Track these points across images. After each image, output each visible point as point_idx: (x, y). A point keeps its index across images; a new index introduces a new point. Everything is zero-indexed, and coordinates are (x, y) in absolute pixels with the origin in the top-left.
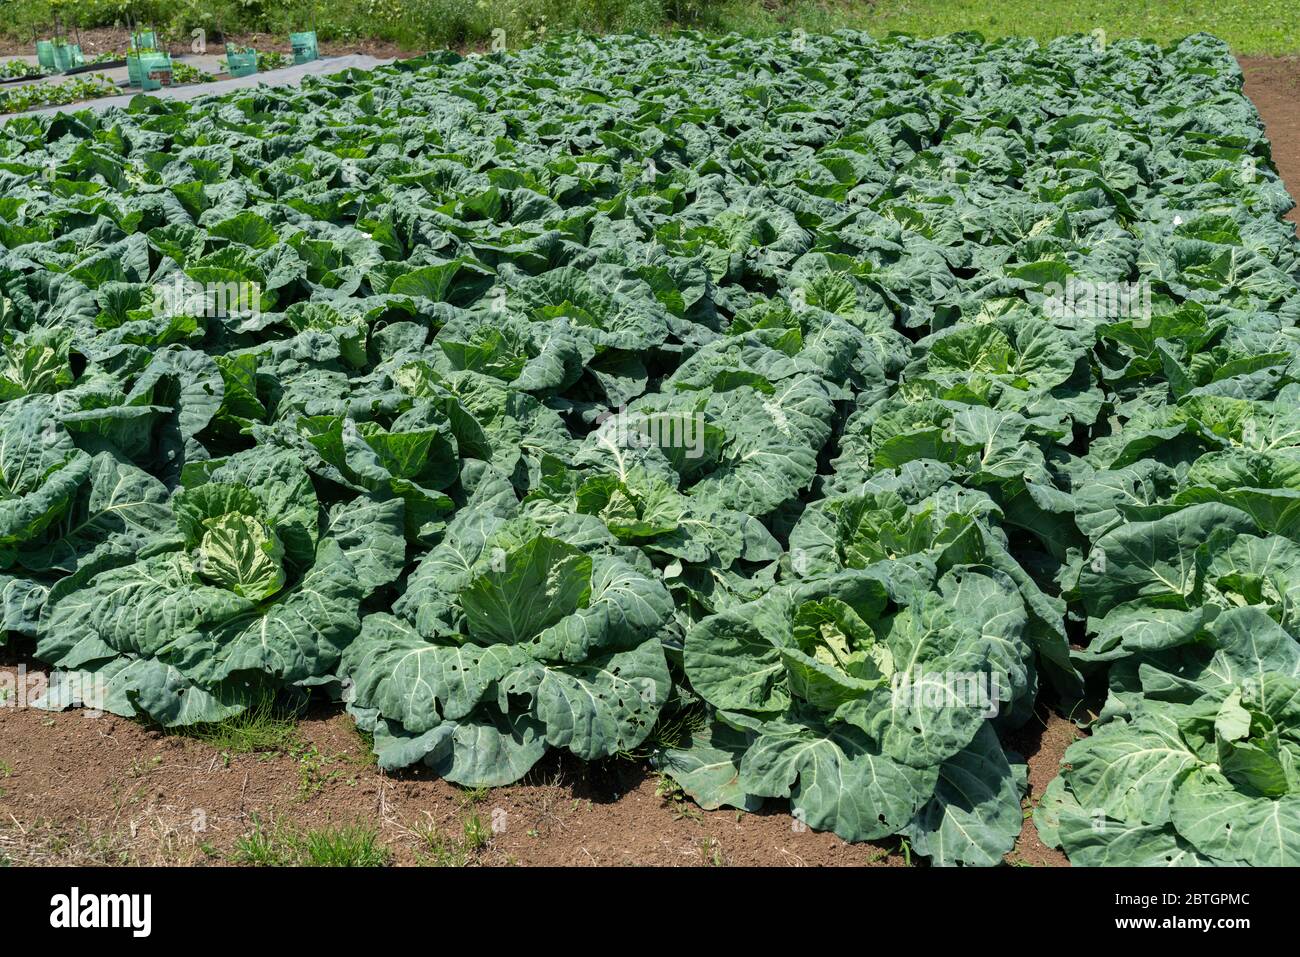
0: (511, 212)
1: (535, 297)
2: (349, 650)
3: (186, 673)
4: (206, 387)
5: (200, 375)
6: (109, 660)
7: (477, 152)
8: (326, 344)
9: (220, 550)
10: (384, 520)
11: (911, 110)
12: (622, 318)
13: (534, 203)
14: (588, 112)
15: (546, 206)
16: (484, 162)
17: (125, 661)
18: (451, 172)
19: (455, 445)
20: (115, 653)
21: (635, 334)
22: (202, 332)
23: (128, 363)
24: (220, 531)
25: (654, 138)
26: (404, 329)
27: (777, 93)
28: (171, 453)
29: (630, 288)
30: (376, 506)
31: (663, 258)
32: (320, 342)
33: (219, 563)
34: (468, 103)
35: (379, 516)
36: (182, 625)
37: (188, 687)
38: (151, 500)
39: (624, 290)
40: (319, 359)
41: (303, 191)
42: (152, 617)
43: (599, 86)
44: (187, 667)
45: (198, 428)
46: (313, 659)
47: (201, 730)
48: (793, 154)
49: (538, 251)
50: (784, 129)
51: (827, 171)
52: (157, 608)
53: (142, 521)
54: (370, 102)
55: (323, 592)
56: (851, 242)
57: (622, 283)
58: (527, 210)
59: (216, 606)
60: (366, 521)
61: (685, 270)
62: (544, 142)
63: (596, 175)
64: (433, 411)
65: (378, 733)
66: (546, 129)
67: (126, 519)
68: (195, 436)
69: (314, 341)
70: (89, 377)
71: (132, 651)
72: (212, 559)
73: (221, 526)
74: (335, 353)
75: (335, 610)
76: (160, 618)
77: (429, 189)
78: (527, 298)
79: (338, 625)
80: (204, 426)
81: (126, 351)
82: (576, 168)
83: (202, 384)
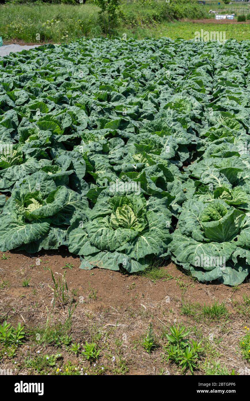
0: (111, 99)
1: (150, 128)
2: (169, 245)
3: (129, 255)
4: (81, 162)
5: (78, 159)
6: (98, 253)
7: (90, 79)
8: (98, 146)
9: (123, 217)
10: (163, 204)
11: (206, 64)
12: (177, 134)
13: (117, 96)
14: (111, 65)
15: (121, 97)
16: (92, 82)
17: (104, 253)
18: (85, 86)
19: (165, 178)
20: (100, 250)
21: (185, 139)
22: (50, 142)
23: (36, 154)
24: (123, 211)
25: (138, 73)
26: (116, 140)
27: (160, 58)
28: (77, 184)
29: (176, 124)
30: (159, 200)
31: (176, 114)
32: (96, 145)
33: (123, 220)
34: (70, 62)
35: (162, 203)
36: (123, 241)
37: (131, 260)
38: (79, 200)
39: (174, 125)
40: (97, 150)
41: (47, 93)
42: (113, 239)
43: (106, 56)
44: (129, 254)
45: (83, 176)
46: (162, 249)
47: (139, 273)
48: (177, 78)
49: (135, 113)
50: (171, 70)
51: (197, 84)
52: (114, 237)
53: (78, 207)
54: (39, 62)
55: (160, 228)
56: (224, 108)
57: (173, 123)
58: (115, 98)
59: (132, 234)
60: (159, 205)
61: (185, 118)
62: (103, 75)
63: (127, 86)
64: (158, 168)
65: (191, 270)
66: (102, 71)
67: (75, 207)
68: (83, 178)
69: (95, 145)
70: (27, 159)
71: (106, 249)
72: (121, 219)
73: (123, 209)
74: (101, 149)
75: (165, 233)
76: (116, 239)
77: (80, 91)
78: (147, 129)
79: (167, 238)
80: (84, 175)
81: (36, 150)
82: (122, 84)
83: (79, 162)
